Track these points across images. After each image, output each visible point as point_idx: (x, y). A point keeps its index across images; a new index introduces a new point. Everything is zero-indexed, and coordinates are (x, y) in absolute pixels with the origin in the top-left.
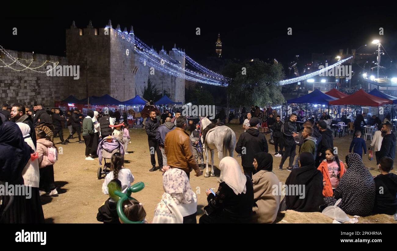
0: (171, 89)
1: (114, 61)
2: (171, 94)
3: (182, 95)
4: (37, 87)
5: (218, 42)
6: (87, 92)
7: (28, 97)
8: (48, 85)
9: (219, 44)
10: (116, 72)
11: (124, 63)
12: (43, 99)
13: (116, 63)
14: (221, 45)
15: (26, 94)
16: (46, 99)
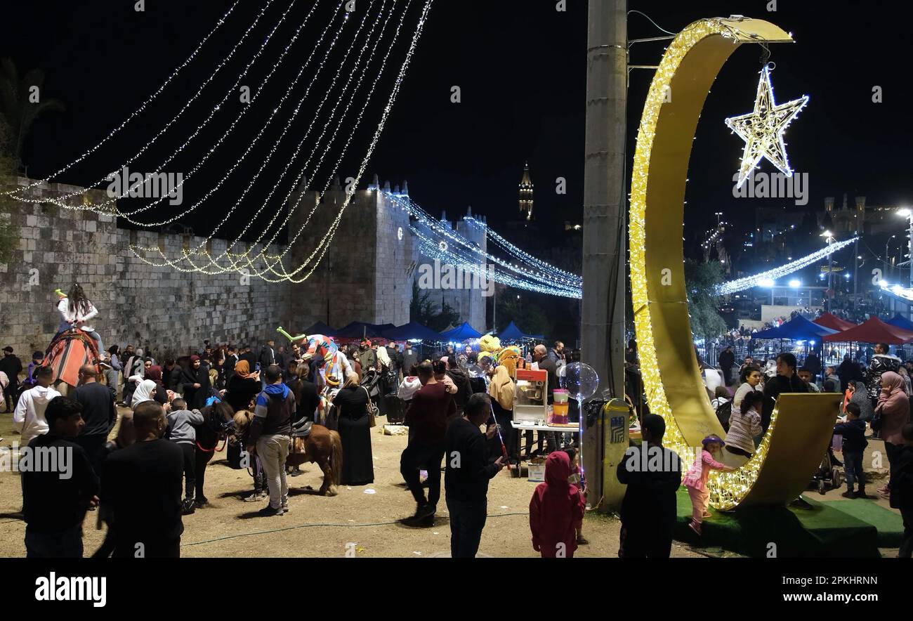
0: (460, 302)
1: (382, 251)
2: (461, 314)
3: (482, 317)
4: (249, 306)
5: (524, 184)
6: (328, 313)
7: (238, 325)
8: (263, 300)
9: (527, 187)
10: (384, 273)
11: (394, 255)
12: (257, 327)
13: (383, 256)
14: (531, 190)
15: (235, 320)
16: (260, 328)
